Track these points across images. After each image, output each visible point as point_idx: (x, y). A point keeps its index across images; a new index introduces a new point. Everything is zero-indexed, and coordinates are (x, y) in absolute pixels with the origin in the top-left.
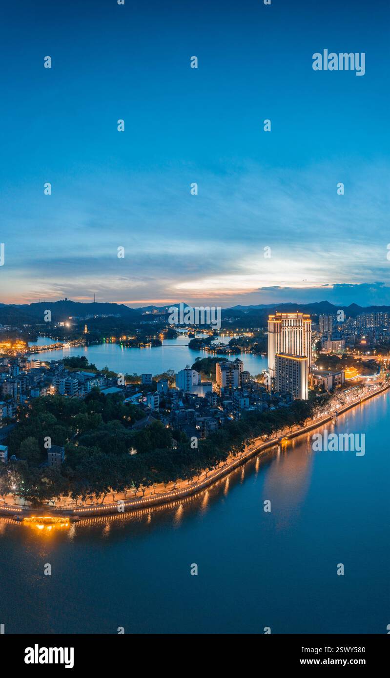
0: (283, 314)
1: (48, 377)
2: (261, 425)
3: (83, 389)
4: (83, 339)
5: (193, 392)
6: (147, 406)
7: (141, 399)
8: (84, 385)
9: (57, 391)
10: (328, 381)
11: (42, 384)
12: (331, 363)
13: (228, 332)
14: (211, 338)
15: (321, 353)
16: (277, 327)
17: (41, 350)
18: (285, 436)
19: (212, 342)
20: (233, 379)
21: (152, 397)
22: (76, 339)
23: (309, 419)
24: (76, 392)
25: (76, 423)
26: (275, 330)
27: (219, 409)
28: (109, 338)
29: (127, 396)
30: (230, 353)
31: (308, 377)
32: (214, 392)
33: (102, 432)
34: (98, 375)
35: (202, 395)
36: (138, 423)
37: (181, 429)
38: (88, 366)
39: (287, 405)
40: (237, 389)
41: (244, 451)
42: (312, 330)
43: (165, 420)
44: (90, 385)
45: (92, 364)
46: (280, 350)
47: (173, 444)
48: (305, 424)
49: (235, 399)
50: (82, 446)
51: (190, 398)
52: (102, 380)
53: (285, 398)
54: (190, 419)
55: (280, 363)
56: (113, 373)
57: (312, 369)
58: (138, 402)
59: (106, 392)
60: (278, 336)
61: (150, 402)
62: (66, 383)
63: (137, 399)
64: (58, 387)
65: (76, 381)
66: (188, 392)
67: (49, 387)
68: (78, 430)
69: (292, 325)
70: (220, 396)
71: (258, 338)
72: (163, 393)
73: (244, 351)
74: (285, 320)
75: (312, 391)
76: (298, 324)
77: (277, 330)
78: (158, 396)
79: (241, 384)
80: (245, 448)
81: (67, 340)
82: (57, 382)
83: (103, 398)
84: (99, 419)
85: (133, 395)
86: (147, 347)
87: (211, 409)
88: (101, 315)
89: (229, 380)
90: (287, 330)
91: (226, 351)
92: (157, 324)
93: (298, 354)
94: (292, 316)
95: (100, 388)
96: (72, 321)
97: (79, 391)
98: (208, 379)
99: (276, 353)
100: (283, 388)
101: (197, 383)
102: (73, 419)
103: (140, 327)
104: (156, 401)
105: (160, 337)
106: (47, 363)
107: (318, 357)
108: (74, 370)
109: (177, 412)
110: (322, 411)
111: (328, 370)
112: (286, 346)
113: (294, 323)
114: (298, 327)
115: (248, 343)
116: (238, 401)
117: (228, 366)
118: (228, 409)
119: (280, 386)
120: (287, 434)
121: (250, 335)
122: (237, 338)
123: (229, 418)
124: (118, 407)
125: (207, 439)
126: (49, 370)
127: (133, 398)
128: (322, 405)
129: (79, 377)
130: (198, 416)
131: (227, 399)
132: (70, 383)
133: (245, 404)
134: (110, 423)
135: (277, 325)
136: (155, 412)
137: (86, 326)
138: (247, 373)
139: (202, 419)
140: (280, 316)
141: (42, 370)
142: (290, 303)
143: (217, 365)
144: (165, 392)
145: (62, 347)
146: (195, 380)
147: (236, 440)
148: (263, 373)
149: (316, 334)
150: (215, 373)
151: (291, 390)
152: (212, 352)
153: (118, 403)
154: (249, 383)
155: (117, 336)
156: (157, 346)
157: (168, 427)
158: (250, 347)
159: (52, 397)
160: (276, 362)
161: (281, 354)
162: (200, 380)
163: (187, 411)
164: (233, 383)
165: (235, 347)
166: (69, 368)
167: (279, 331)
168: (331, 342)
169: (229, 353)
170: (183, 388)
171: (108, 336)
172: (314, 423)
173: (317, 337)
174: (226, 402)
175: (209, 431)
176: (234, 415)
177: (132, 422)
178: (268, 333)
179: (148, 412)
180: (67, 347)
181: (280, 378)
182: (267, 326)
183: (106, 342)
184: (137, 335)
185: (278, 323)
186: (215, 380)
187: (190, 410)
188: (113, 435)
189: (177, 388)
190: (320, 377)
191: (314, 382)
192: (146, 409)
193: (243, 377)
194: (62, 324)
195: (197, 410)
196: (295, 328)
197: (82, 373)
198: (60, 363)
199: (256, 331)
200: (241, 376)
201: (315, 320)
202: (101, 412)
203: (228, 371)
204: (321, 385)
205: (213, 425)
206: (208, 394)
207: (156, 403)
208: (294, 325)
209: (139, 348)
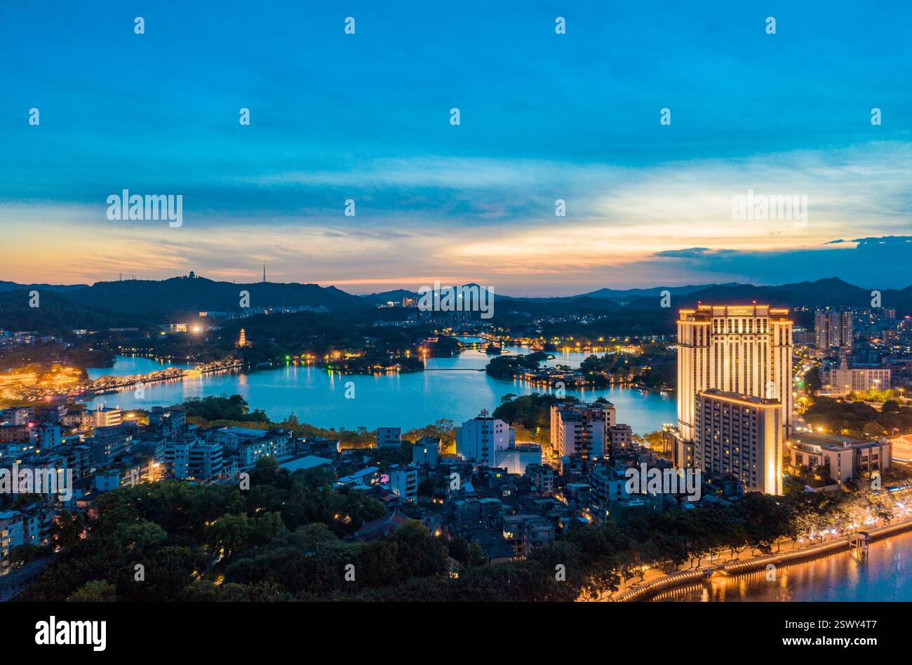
0: (715, 308)
1: (144, 443)
2: (658, 538)
3: (235, 463)
4: (235, 358)
5: (497, 464)
6: (390, 491)
7: (375, 478)
8: (239, 454)
9: (169, 474)
10: (843, 462)
11: (125, 461)
12: (850, 419)
13: (578, 344)
14: (540, 356)
15: (819, 394)
16: (701, 335)
17: (125, 385)
18: (721, 568)
19: (542, 365)
20: (591, 440)
21: (403, 475)
22: (218, 359)
23: (785, 539)
24: (218, 470)
25: (217, 536)
26: (695, 341)
27: (558, 500)
28: (300, 355)
29: (342, 474)
30: (584, 386)
31: (784, 447)
32: (546, 466)
33: (280, 549)
34: (273, 433)
35: (517, 468)
36: (368, 528)
37: (468, 538)
38: (247, 416)
39: (725, 503)
40: (601, 460)
41: (617, 590)
42: (795, 341)
43: (432, 519)
44: (252, 454)
45: (257, 411)
46: (708, 384)
47: (451, 568)
48: (774, 549)
49: (596, 481)
50: (233, 584)
51: (490, 476)
52: (283, 443)
53: (722, 487)
54: (490, 518)
55: (708, 411)
56: (308, 426)
57: (793, 430)
58: (369, 484)
59: (292, 467)
60: (702, 355)
61: (398, 485)
62: (191, 453)
63: (367, 478)
64: (170, 464)
65: (216, 447)
66: (485, 464)
67: (147, 465)
68: (222, 550)
69: (740, 330)
70: (561, 473)
71: (651, 357)
72: (426, 466)
73: (617, 384)
74: (722, 321)
75: (795, 479)
76: (755, 329)
77: (701, 341)
78: (416, 472)
79: (611, 450)
80: (619, 583)
81: (193, 363)
82: (166, 453)
83: (286, 481)
84: (274, 524)
85: (356, 471)
86: (390, 374)
87: (537, 498)
88: (279, 309)
89: (581, 440)
90: (726, 341)
91: (575, 381)
92: (413, 327)
93: (756, 394)
94: (738, 311)
95: (278, 460)
96: (207, 320)
97: (225, 468)
98: (533, 439)
99: (698, 388)
100: (715, 465)
101: (506, 446)
102: (210, 527)
103: (372, 332)
104: (411, 482)
105: (420, 354)
106: (141, 413)
107: (811, 404)
108: (211, 424)
109: (460, 503)
110: (821, 526)
111: (840, 435)
112: (722, 375)
113: (744, 327)
114: (756, 335)
115: (627, 368)
116: (603, 485)
117: (579, 412)
118: (579, 501)
119: (707, 460)
120: (726, 563)
121: (632, 350)
122: (600, 355)
123: (582, 520)
124: (320, 498)
125: (529, 558)
126: (146, 427)
127: (358, 476)
128: (821, 513)
129: (224, 440)
130: (509, 513)
131: (577, 479)
132: (203, 453)
133: (619, 493)
134: (301, 531)
135: (701, 330)
136: (409, 505)
137: (243, 331)
138: (624, 429)
139: (518, 518)
140: (707, 312)
141: (127, 429)
142: (735, 283)
143: (553, 410)
144: (433, 463)
145: (182, 376)
146: (501, 440)
147: (596, 564)
148: (666, 430)
149: (805, 352)
150: (549, 427)
151: (735, 469)
152: (541, 384)
153: (321, 489)
154: (628, 450)
155: (320, 351)
156: (412, 371)
157: (438, 533)
158: (632, 376)
159: (156, 486)
160: (697, 409)
161: (709, 391)
162: (512, 440)
163: (483, 501)
164: (591, 449)
165: (596, 376)
166: (198, 421)
167: (705, 344)
168: (850, 373)
169: (580, 386)
170: (474, 455)
171: (296, 351)
172: (799, 550)
173: (808, 358)
174: (574, 486)
175: (534, 544)
176: (593, 513)
177: (355, 525)
178: (679, 347)
179: (391, 504)
180: (194, 377)
181: (708, 444)
182: (676, 332)
183: (291, 364)
184: (367, 349)
185: (702, 327)
186: (549, 441)
187: (489, 500)
188: (310, 554)
189: (459, 455)
190: (817, 448)
191: (799, 458)
192: (387, 499)
193: (614, 436)
194: (181, 327)
195: (505, 500)
196: (748, 337)
197: (232, 431)
198: (177, 411)
199: (647, 342)
200: (610, 434)
201: (805, 321)
202: (279, 508)
203: (578, 424)
204: (819, 468)
205: (544, 531)
206: (532, 469)
207: (409, 486)
208: (744, 332)
209: (372, 374)
